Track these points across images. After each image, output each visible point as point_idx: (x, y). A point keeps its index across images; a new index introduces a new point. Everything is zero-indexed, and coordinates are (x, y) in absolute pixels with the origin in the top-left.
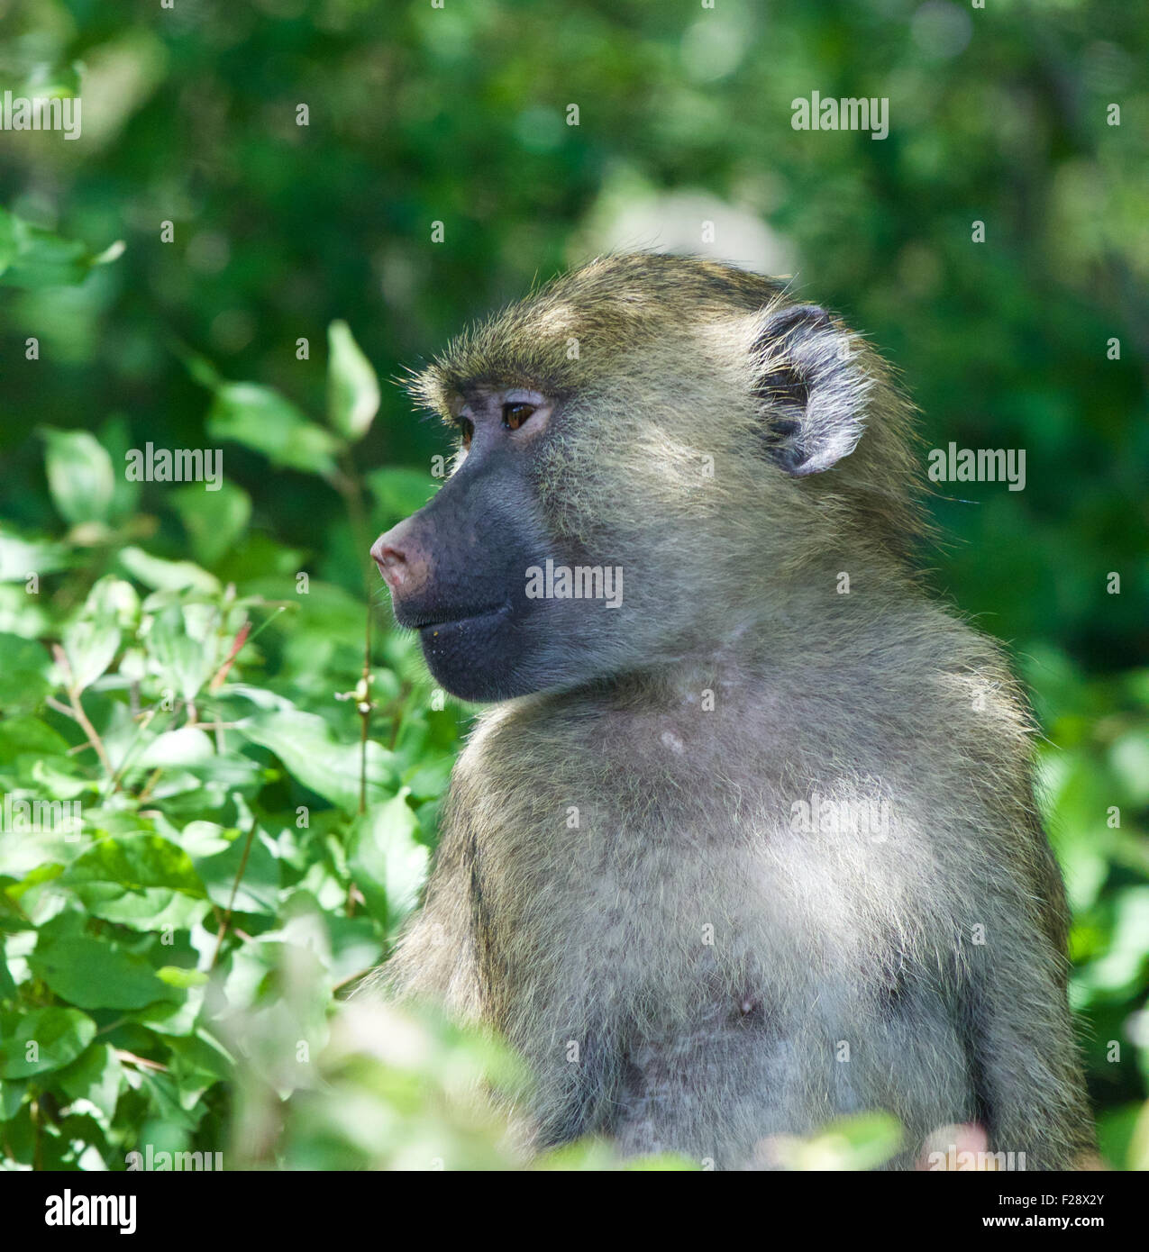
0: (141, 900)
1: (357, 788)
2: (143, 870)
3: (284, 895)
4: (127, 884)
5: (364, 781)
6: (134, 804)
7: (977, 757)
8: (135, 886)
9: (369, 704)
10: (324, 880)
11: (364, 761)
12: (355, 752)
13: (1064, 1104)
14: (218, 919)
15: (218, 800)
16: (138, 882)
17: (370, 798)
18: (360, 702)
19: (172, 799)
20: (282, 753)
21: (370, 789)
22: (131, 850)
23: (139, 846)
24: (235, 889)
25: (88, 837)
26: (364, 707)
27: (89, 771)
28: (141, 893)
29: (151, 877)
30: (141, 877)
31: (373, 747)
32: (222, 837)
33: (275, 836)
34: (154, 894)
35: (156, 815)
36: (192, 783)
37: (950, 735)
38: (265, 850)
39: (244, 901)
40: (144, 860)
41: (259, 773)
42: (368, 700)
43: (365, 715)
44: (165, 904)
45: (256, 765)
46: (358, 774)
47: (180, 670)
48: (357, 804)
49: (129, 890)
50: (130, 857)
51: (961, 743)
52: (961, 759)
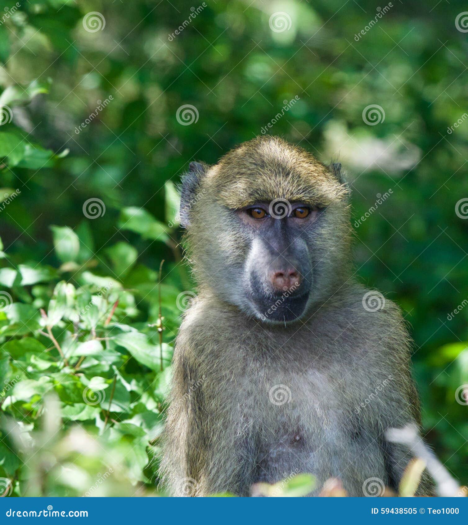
0: (72, 408)
1: (159, 362)
2: (73, 396)
3: (132, 406)
4: (67, 402)
5: (162, 359)
6: (73, 371)
7: (390, 348)
8: (70, 403)
9: (162, 328)
10: (148, 399)
11: (161, 351)
12: (158, 348)
13: (424, 481)
14: (104, 415)
15: (107, 369)
16: (71, 401)
17: (164, 366)
18: (158, 327)
19: (88, 369)
20: (129, 348)
21: (164, 362)
22: (68, 388)
23: (72, 387)
24: (110, 403)
25: (51, 384)
26: (160, 329)
27: (55, 359)
28: (72, 405)
29: (76, 399)
30: (72, 399)
31: (165, 346)
32: (105, 383)
33: (129, 382)
34: (78, 406)
35: (82, 375)
36: (96, 362)
37: (380, 339)
38: (124, 387)
39: (115, 408)
40: (73, 393)
41: (121, 357)
42: (161, 327)
43: (160, 332)
44: (82, 409)
45: (119, 354)
46: (159, 356)
47: (89, 318)
48: (159, 368)
49: (67, 404)
50: (68, 391)
51: (384, 342)
52: (384, 349)
